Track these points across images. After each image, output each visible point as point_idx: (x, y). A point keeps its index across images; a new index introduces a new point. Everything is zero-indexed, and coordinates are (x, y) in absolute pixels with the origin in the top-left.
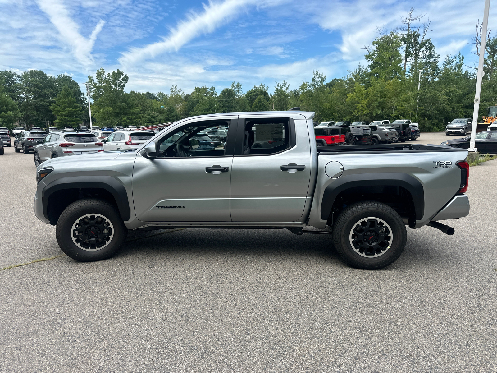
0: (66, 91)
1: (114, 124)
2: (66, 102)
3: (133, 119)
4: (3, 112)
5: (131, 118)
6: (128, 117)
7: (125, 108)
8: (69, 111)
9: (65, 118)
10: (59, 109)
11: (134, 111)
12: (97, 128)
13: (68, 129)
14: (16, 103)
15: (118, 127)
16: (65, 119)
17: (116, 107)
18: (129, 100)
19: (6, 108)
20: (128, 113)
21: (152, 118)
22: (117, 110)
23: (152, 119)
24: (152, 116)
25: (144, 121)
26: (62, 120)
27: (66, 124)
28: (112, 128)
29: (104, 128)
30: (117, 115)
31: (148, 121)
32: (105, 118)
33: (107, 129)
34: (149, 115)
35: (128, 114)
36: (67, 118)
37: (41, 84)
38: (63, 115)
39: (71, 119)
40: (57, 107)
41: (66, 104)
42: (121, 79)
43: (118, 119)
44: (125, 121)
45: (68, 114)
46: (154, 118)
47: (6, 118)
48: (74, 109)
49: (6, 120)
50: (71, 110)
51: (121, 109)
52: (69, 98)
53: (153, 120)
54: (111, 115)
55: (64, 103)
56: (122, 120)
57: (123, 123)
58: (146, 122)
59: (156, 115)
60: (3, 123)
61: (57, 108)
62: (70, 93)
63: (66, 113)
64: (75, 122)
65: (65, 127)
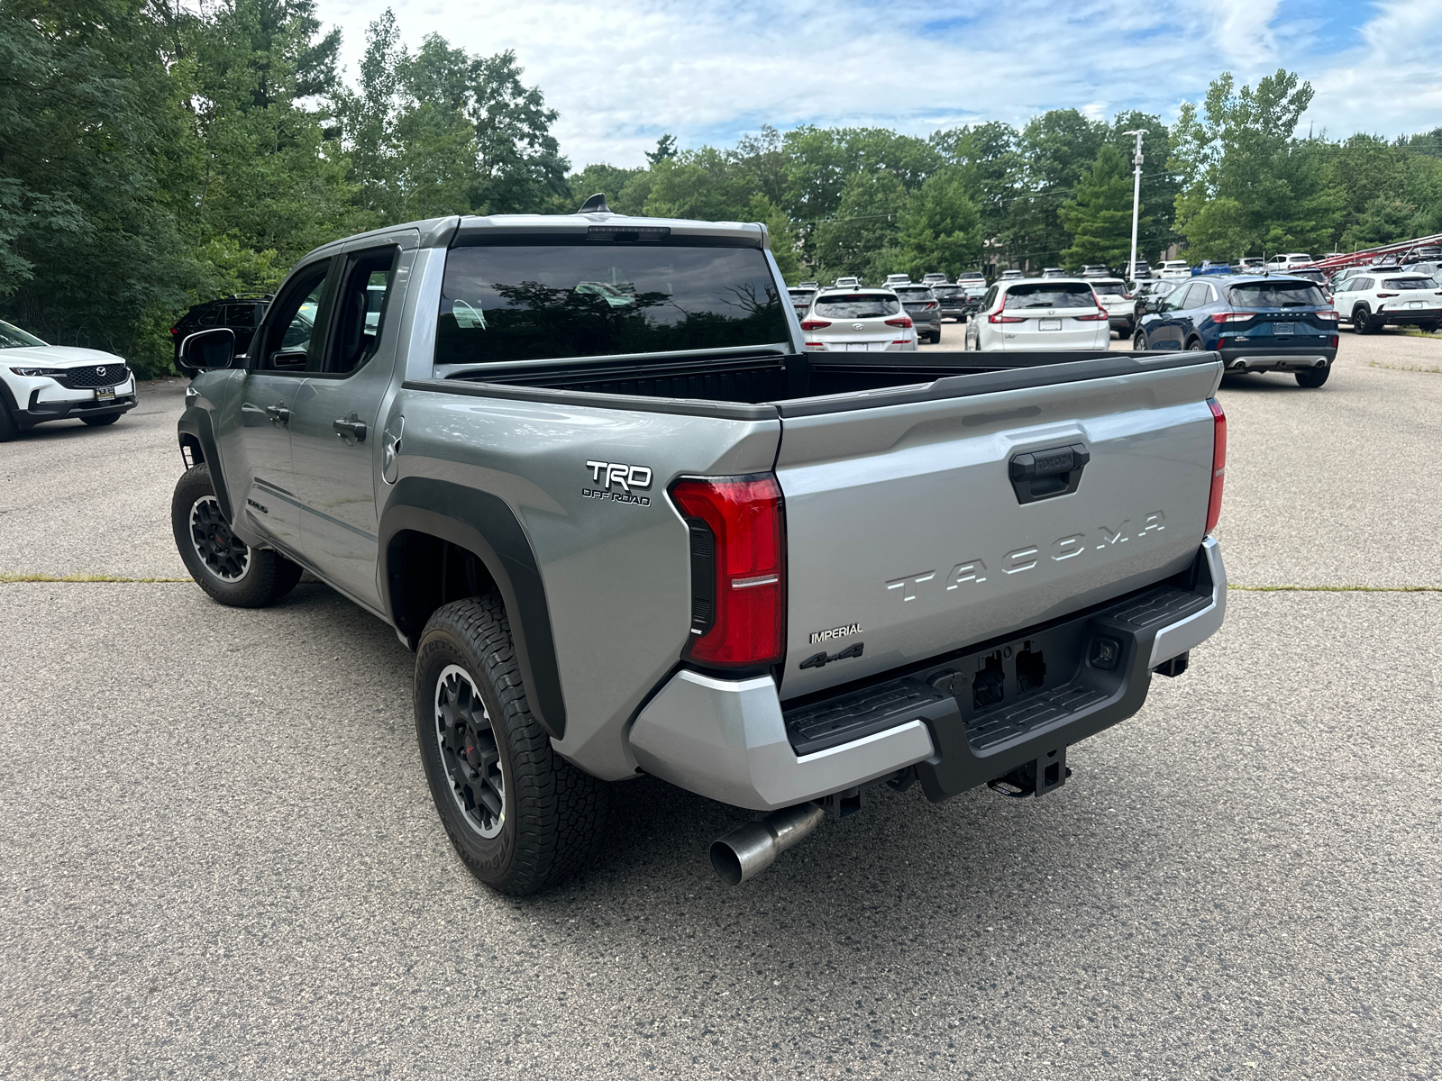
0: (1107, 159)
1: (1238, 253)
2: (1103, 192)
3: (1308, 231)
4: (942, 235)
5: (1299, 229)
6: (1291, 225)
7: (1283, 198)
8: (1106, 220)
9: (1093, 239)
10: (1080, 216)
11: (1314, 204)
12: (1179, 265)
13: (1095, 273)
14: (976, 209)
15: (1246, 262)
16: (1092, 243)
17: (1254, 196)
18: (1304, 168)
19: (953, 223)
20: (1292, 212)
21: (1386, 222)
22: (1257, 206)
23: (1386, 226)
24: (1388, 215)
25: (1354, 235)
26: (1083, 245)
27: (1094, 257)
28: (1227, 266)
29: (1201, 266)
30: (1257, 220)
31: (1368, 236)
32: (1214, 233)
33: (1214, 266)
34: (1378, 213)
35: (1295, 214)
36: (1098, 240)
37: (1066, 148)
38: (1090, 231)
39: (1108, 243)
40: (1077, 210)
41: (1101, 201)
42: (1284, 101)
43: (1255, 235)
44: (1275, 239)
45: (1102, 227)
46: (1394, 222)
47: (947, 248)
48: (1120, 214)
49: (947, 254)
50: (1112, 217)
51: (1271, 202)
52: (1113, 181)
53: (1390, 228)
54: (1236, 220)
55: (1097, 195)
56: (1268, 237)
57: (1269, 245)
58: (1360, 239)
59: (1405, 212)
60: (939, 263)
61: (1075, 213)
62: (1117, 165)
63: (1096, 225)
64: (1116, 252)
65: (1087, 267)
